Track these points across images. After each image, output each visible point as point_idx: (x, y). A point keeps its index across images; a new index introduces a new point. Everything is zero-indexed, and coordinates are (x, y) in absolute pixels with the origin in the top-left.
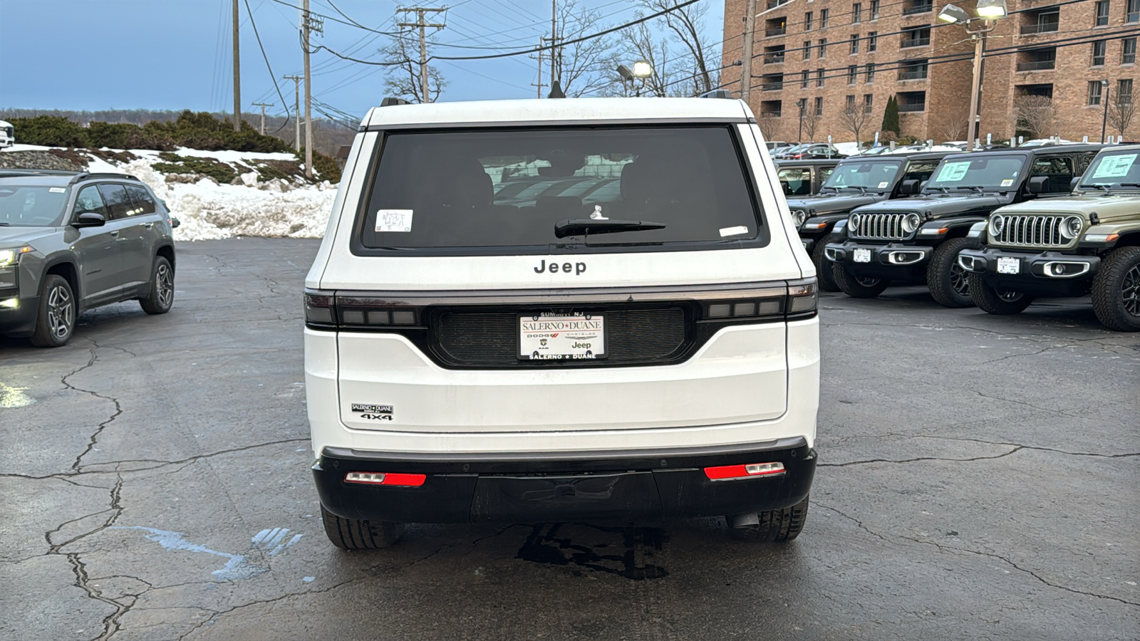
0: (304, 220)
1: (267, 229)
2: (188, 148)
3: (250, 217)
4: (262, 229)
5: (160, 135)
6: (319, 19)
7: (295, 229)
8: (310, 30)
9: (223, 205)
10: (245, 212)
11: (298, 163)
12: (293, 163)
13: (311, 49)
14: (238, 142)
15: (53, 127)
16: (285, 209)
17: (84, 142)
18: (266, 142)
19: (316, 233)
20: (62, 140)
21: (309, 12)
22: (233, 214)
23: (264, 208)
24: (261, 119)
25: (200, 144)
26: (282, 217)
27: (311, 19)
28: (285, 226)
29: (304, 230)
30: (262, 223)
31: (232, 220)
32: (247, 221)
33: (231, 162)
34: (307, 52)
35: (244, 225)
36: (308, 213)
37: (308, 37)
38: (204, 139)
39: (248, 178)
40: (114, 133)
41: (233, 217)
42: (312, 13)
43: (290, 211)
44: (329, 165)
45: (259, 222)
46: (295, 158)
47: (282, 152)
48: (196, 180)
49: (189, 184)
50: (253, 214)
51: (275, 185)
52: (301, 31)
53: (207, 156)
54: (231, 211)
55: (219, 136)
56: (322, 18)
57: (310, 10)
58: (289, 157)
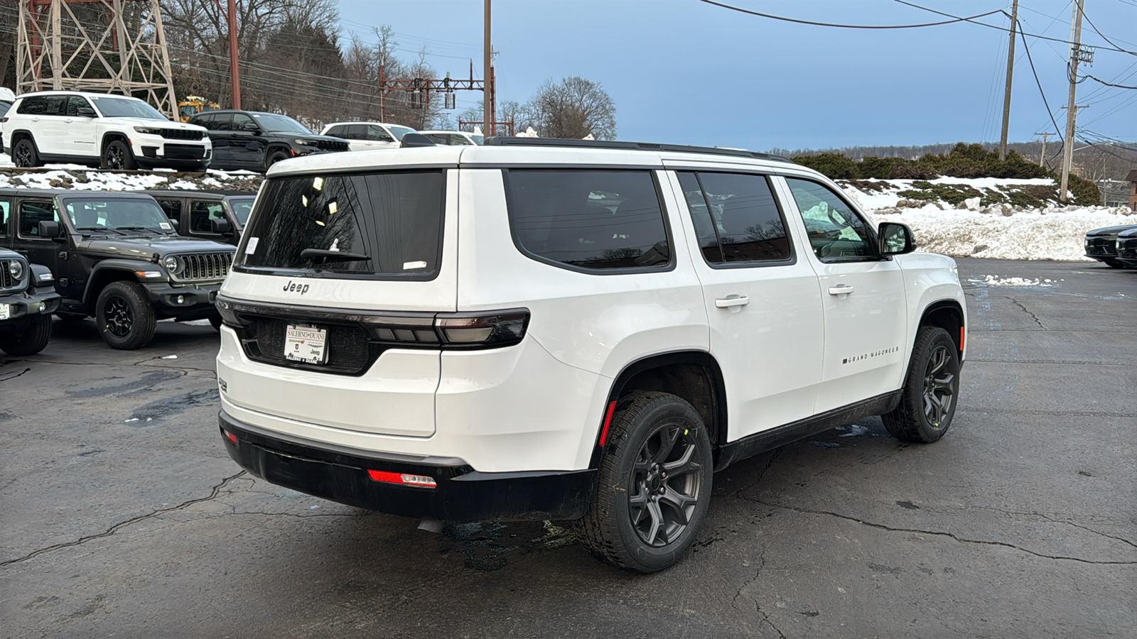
0: (988, 242)
1: (953, 249)
2: (949, 176)
3: (939, 237)
4: (948, 249)
5: (924, 166)
6: (1089, 50)
7: (977, 250)
8: (1079, 61)
9: (919, 227)
10: (935, 234)
11: (1055, 188)
12: (1050, 187)
13: (1078, 80)
14: (998, 170)
15: (830, 163)
16: (973, 232)
17: (854, 174)
18: (1027, 168)
19: (997, 253)
20: (836, 173)
21: (1079, 45)
22: (926, 235)
23: (955, 230)
24: (1042, 146)
25: (962, 172)
26: (969, 239)
27: (1081, 51)
28: (970, 246)
29: (986, 250)
30: (949, 243)
31: (924, 240)
32: (936, 242)
33: (983, 188)
34: (1073, 82)
35: (932, 245)
36: (994, 235)
37: (1076, 68)
38: (966, 168)
39: (971, 202)
40: (882, 165)
41: (926, 237)
42: (1083, 45)
43: (977, 234)
44: (1087, 189)
45: (947, 243)
46: (1053, 183)
47: (1043, 178)
48: (923, 205)
49: (916, 209)
50: (943, 235)
51: (996, 209)
52: (1069, 63)
53: (960, 183)
54: (925, 233)
55: (980, 165)
56: (1093, 49)
57: (1081, 43)
58: (1048, 182)
